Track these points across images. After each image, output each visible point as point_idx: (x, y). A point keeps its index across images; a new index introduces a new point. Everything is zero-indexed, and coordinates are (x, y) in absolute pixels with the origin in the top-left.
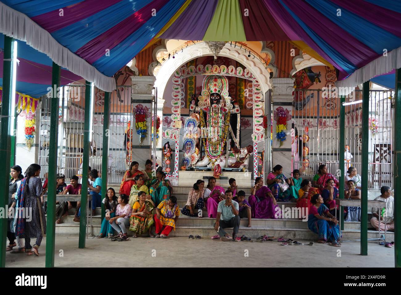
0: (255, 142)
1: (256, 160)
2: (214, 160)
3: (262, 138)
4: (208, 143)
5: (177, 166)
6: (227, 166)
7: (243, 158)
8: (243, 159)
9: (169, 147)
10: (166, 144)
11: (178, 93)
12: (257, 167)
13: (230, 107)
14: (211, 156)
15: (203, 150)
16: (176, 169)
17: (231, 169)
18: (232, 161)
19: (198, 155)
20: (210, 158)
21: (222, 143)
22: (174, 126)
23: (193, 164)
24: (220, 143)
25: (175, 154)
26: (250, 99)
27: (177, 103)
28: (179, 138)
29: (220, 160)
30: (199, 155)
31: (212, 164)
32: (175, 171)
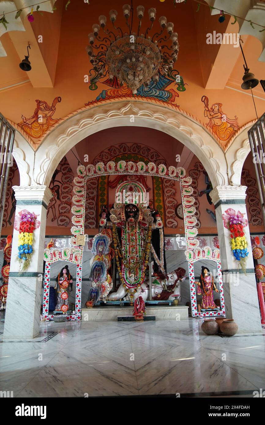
0: (191, 261)
1: (193, 288)
2: (133, 290)
3: (198, 255)
4: (123, 267)
5: (79, 301)
6: (151, 298)
7: (172, 285)
8: (172, 287)
9: (68, 273)
10: (63, 268)
11: (80, 197)
12: (195, 297)
13: (150, 220)
14: (128, 284)
15: (117, 277)
16: (77, 306)
17: (157, 302)
18: (157, 290)
19: (110, 284)
20: (127, 288)
21: (142, 267)
22: (75, 243)
23: (104, 296)
24: (139, 266)
25: (77, 284)
26: (169, 216)
27: (79, 211)
28: (82, 260)
29: (141, 290)
30: (112, 284)
31: (130, 297)
32: (77, 310)
